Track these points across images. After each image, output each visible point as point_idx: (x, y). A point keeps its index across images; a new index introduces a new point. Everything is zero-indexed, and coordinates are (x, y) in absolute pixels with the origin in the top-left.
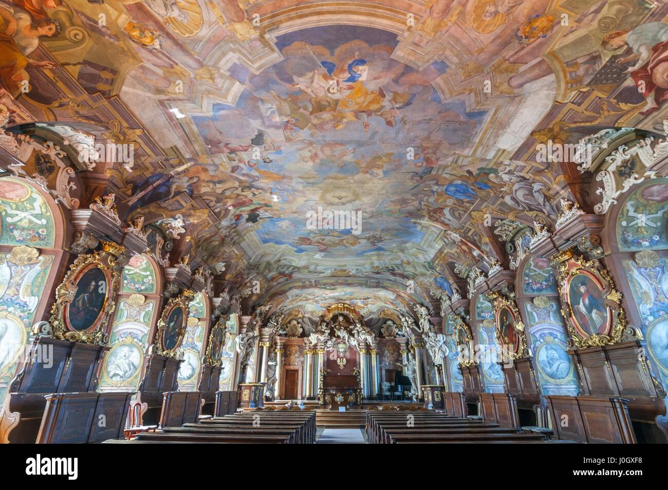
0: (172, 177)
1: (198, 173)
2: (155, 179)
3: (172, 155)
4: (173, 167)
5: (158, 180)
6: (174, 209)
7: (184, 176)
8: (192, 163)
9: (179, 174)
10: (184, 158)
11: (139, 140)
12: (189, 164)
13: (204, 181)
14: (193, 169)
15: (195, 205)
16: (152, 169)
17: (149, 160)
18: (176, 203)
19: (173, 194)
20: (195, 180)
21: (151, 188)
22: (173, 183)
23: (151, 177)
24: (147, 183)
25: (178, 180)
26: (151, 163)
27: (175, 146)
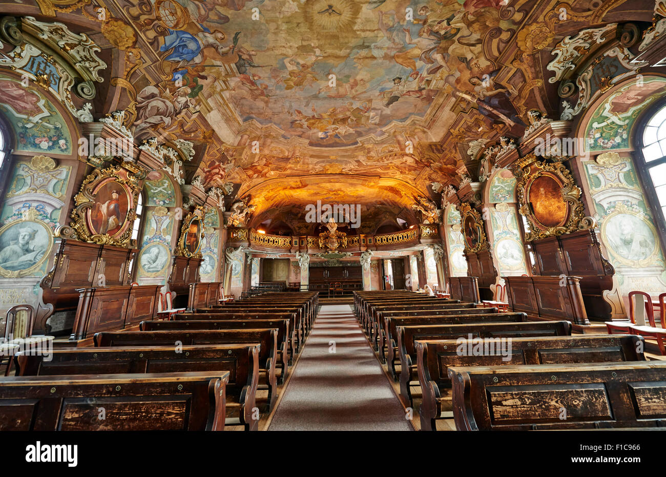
0: (479, 99)
1: (465, 83)
2: (484, 111)
3: (459, 108)
4: (469, 103)
5: (485, 109)
6: (522, 80)
7: (473, 91)
8: (458, 93)
9: (474, 96)
10: (456, 101)
11: (457, 129)
12: (460, 94)
13: (471, 73)
14: (464, 89)
15: (512, 58)
16: (476, 116)
17: (469, 119)
18: (512, 82)
19: (500, 90)
20: (475, 80)
21: (495, 112)
22: (485, 96)
23: (484, 114)
24: (491, 115)
25: (481, 94)
26: (471, 118)
27: (450, 110)
